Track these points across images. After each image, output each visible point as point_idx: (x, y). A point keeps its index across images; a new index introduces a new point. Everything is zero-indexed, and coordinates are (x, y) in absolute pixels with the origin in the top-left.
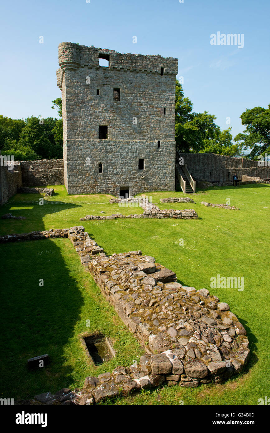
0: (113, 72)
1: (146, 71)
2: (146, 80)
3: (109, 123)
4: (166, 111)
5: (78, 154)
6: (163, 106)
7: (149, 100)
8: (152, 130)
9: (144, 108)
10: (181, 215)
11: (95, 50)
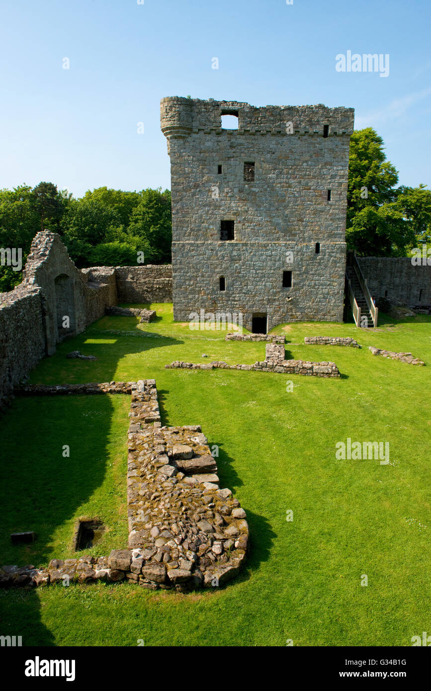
0: (244, 137)
1: (299, 132)
2: (297, 147)
3: (237, 216)
4: (331, 196)
5: (189, 263)
6: (326, 187)
7: (303, 178)
8: (306, 226)
9: (293, 191)
10: (313, 371)
11: (216, 106)
